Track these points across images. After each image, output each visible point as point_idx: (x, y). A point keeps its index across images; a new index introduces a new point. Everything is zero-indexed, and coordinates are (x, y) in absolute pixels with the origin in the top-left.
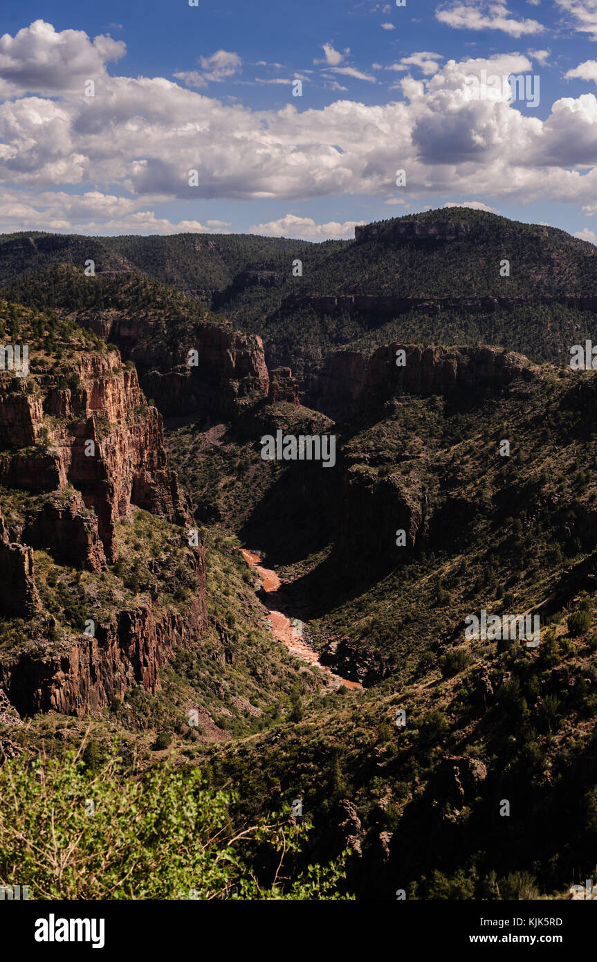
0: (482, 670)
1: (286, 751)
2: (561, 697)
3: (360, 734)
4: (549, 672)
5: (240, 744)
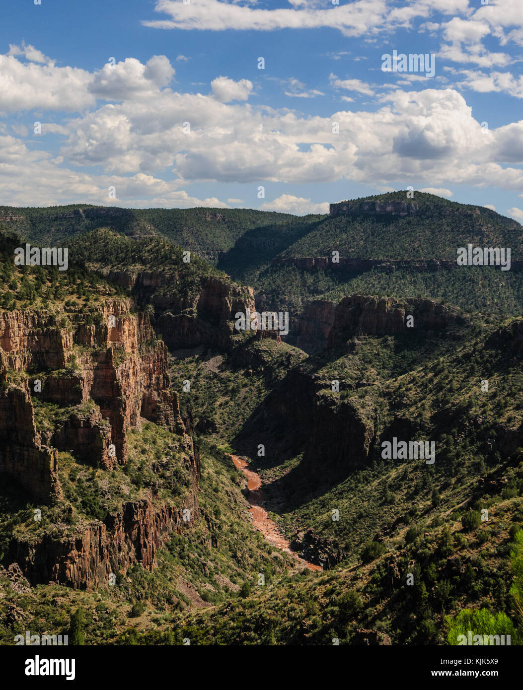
0: (392, 557)
1: (234, 621)
2: (453, 582)
3: (293, 609)
4: (445, 561)
5: (198, 614)
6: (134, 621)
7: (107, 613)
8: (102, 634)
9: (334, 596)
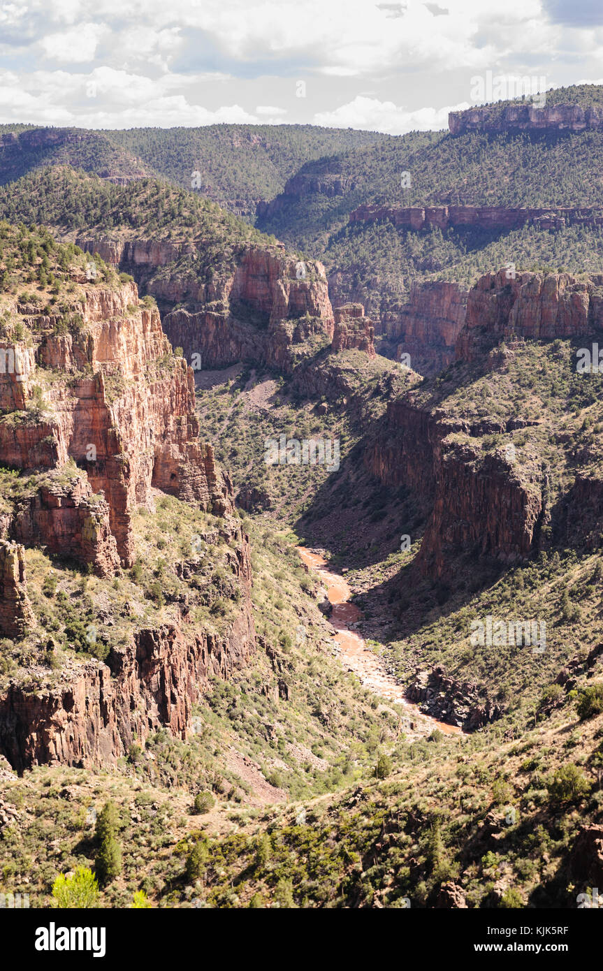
3: (468, 796)
6: (200, 819)
7: (154, 808)
8: (149, 842)
9: (536, 773)
